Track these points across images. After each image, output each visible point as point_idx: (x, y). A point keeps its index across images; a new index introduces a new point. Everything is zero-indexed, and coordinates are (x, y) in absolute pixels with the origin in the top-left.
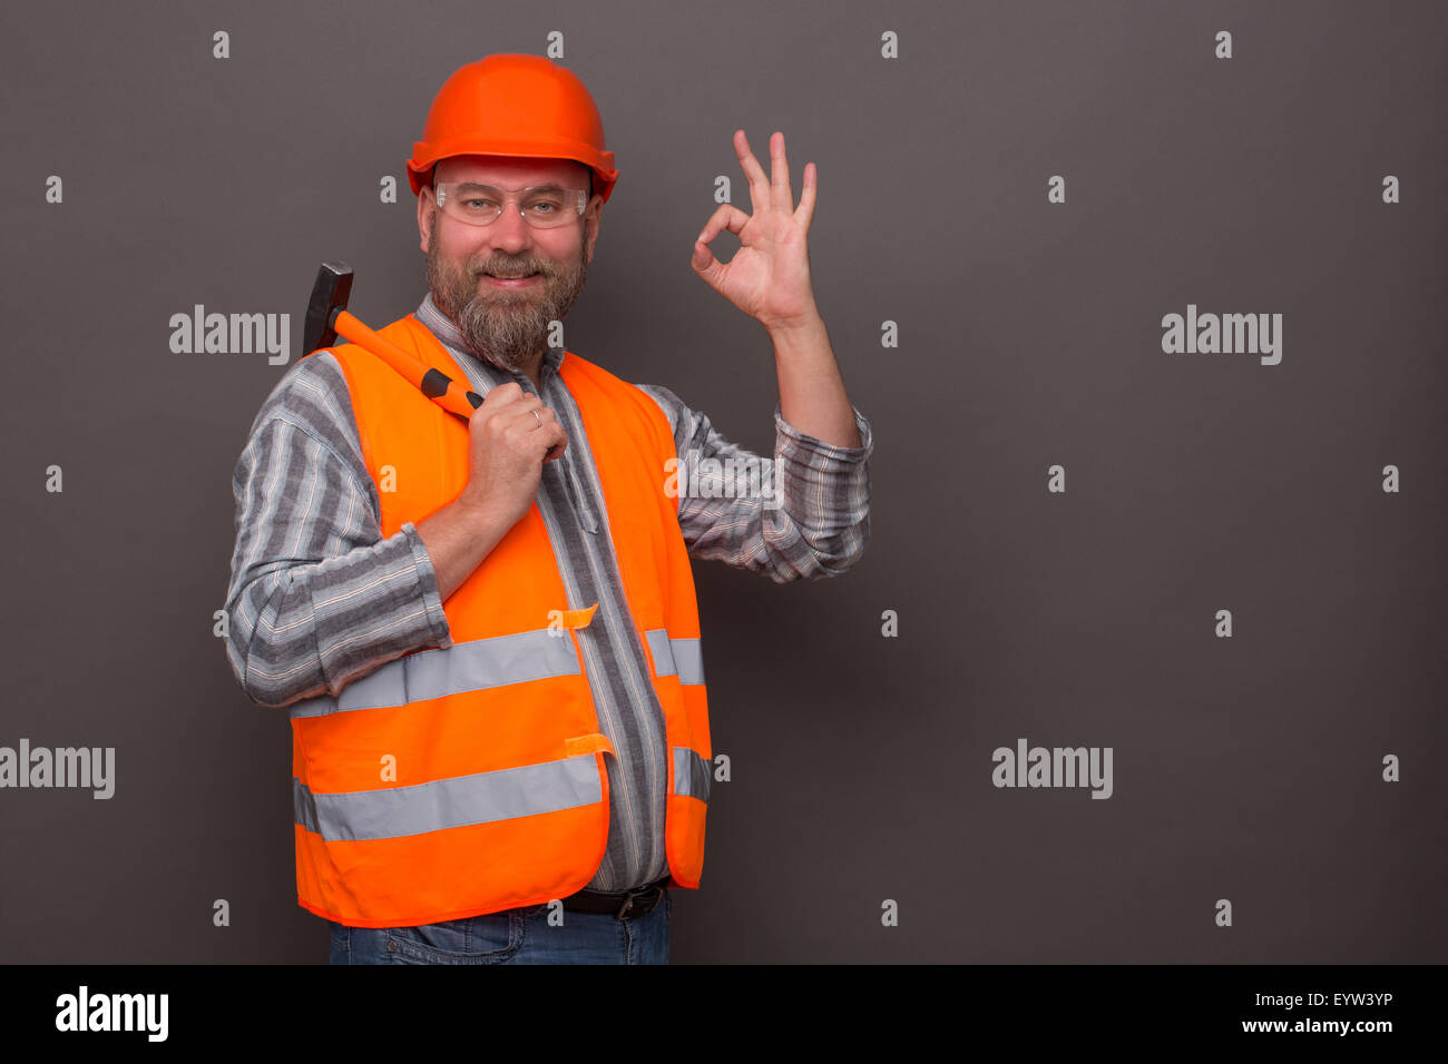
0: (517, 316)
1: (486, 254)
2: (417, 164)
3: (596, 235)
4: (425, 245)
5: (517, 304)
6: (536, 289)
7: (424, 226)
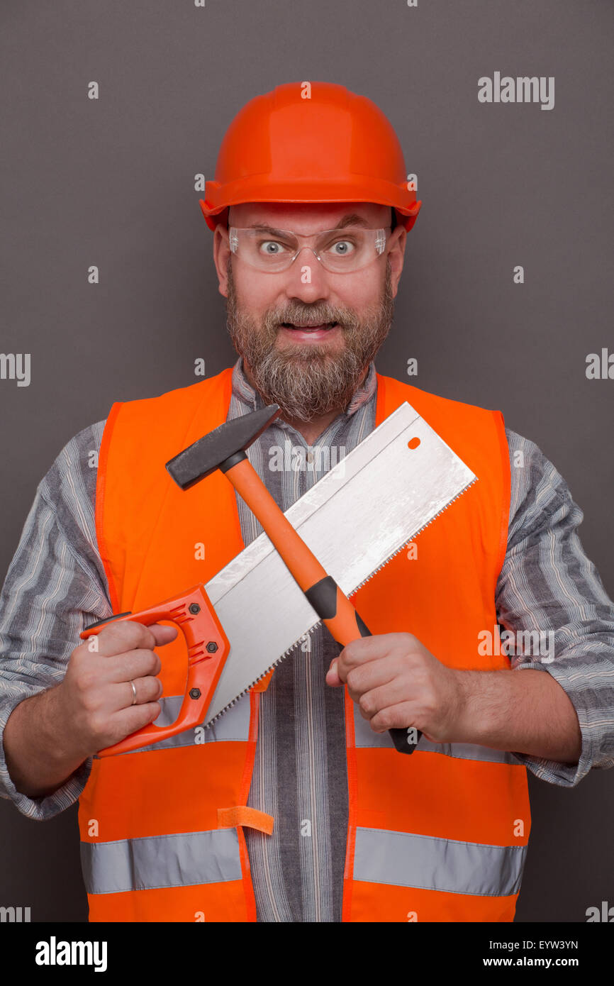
0: (316, 368)
1: (283, 303)
2: (211, 207)
3: (401, 267)
4: (223, 289)
5: (316, 356)
6: (336, 340)
7: (221, 268)
